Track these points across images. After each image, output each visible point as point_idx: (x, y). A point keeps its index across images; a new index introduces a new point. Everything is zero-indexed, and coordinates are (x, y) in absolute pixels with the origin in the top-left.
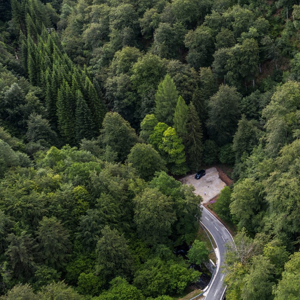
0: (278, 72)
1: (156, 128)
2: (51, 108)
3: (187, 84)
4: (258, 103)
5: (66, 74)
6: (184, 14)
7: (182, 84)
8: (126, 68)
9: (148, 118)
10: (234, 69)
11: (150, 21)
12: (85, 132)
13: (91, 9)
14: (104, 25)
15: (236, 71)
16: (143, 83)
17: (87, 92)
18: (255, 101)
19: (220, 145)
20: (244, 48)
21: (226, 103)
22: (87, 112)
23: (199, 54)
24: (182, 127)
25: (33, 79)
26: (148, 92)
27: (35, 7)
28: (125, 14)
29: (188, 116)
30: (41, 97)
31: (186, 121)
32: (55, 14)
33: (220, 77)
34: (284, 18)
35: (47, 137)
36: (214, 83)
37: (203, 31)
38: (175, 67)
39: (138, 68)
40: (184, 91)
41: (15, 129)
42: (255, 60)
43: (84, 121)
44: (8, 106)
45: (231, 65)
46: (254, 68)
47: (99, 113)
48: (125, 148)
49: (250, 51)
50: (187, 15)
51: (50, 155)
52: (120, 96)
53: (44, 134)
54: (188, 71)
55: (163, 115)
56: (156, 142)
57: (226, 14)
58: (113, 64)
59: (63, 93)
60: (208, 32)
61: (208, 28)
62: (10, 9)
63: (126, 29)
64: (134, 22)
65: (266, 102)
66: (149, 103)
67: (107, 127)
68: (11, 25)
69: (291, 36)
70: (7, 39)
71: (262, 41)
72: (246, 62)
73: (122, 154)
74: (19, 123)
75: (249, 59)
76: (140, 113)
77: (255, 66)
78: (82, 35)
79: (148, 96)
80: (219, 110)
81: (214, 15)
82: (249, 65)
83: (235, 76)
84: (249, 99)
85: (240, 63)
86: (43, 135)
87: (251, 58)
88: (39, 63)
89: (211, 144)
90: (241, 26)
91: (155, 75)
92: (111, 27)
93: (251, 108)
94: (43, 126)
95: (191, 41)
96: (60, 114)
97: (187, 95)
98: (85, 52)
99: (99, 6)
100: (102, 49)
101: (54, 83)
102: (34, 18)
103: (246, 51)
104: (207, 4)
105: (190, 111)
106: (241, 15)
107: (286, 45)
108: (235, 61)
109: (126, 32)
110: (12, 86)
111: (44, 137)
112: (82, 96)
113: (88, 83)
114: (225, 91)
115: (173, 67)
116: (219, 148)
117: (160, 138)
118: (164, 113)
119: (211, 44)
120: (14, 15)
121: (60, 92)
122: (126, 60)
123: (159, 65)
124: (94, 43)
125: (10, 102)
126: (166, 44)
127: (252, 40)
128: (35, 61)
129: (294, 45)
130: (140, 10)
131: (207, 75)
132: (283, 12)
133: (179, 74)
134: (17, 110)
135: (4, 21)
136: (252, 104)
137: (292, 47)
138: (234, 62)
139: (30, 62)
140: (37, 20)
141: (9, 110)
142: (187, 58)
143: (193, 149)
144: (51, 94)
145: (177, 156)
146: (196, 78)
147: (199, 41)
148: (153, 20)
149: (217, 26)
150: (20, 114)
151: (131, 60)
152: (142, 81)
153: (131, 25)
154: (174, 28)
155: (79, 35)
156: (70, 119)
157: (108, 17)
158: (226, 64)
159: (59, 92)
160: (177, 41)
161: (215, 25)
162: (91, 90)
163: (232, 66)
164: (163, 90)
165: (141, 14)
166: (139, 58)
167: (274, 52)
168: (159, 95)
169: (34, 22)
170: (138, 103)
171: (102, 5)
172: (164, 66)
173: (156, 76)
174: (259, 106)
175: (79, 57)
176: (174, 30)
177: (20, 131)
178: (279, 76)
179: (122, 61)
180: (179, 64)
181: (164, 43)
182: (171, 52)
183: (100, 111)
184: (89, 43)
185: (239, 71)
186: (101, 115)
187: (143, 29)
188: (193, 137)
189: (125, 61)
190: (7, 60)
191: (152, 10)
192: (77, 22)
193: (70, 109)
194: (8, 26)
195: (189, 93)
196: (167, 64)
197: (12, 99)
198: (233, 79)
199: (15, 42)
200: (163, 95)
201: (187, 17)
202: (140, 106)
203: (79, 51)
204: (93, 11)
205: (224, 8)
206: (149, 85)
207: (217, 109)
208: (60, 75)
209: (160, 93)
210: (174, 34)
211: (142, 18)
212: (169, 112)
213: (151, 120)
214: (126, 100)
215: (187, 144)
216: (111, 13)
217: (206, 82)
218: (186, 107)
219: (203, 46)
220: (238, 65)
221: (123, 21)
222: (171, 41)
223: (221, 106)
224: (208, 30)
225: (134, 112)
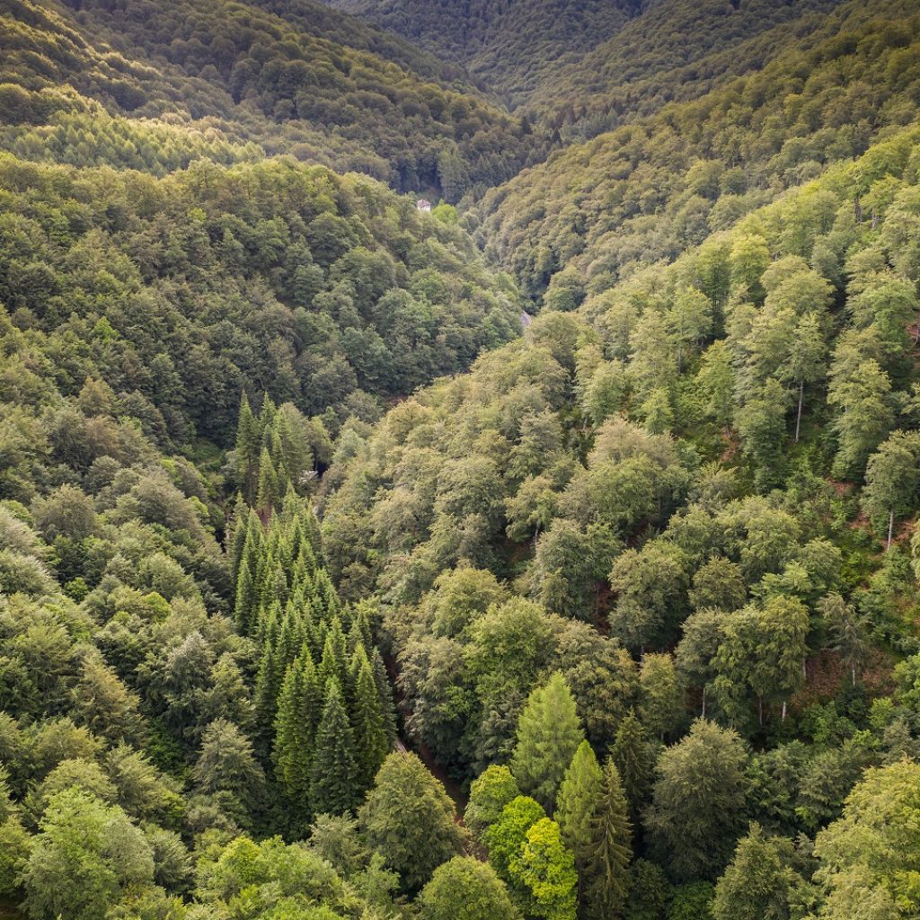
0: (854, 690)
1: (508, 809)
2: (266, 704)
3: (604, 692)
4: (795, 781)
5: (312, 627)
6: (616, 502)
7: (591, 692)
8: (456, 621)
9: (493, 777)
10: (735, 673)
11: (533, 505)
12: (332, 784)
13: (400, 454)
14: (424, 497)
15: (741, 676)
16: (494, 669)
17: (353, 680)
18: (788, 773)
19: (675, 879)
20: (769, 621)
21: (708, 774)
22: (346, 737)
23: (645, 613)
24: (579, 823)
25: (243, 614)
26: (503, 696)
27: (283, 435)
28: (474, 482)
29: (600, 798)
30: (250, 667)
31: (592, 808)
32: (327, 442)
33: (694, 683)
34: (880, 536)
35: (239, 784)
36: (677, 697)
37: (661, 555)
38: (580, 642)
39: (487, 630)
40: (594, 710)
41: (176, 745)
42: (797, 658)
43: (334, 759)
44: (170, 685)
45: (728, 660)
46: (790, 676)
47: (374, 738)
48: (421, 855)
49: (786, 631)
50: (623, 504)
51: (232, 861)
52: (433, 693)
53: (234, 777)
54: (611, 655)
55: (533, 774)
56: (504, 849)
57: (726, 518)
58: (428, 601)
59: (297, 680)
60: (674, 560)
61: (676, 547)
62: (236, 423)
63: (471, 518)
64: (494, 503)
65: (821, 783)
66: (499, 727)
67: (387, 793)
68: (232, 460)
69: (898, 592)
70: (217, 489)
71: (822, 605)
72: (769, 659)
73: (412, 870)
74: (187, 733)
75: (781, 653)
76: (474, 743)
77: (794, 673)
78: (372, 510)
79: (501, 706)
80: (686, 792)
81: (694, 516)
82: (778, 667)
83: (735, 690)
84: (772, 763)
85: (753, 657)
86: (231, 780)
87: (786, 652)
88: (261, 580)
89: (650, 874)
90: (763, 554)
91: (525, 655)
92: (438, 507)
93: (774, 792)
94: (234, 757)
95: (627, 579)
96: (280, 724)
97: (599, 723)
98: (372, 553)
99: (419, 452)
100: (410, 559)
101: (282, 645)
102: (277, 458)
103: (774, 631)
104: (676, 481)
105: (607, 786)
106: (767, 527)
107: (884, 614)
108: (741, 652)
109: (471, 525)
110: (189, 638)
111: (234, 784)
112: (339, 696)
113: (360, 661)
114: (706, 740)
115: (574, 642)
116: (672, 889)
117: (516, 841)
118: (536, 770)
119: (680, 590)
120: (239, 442)
121: (290, 675)
122: (460, 602)
123: (539, 630)
124: (394, 537)
125: (175, 676)
126: (563, 575)
127: (795, 602)
128: (254, 578)
129: (907, 619)
130: (511, 474)
131: (660, 675)
132: (876, 521)
133: (588, 663)
134: (187, 700)
135: (221, 447)
136: (779, 779)
137: (898, 622)
138: (737, 654)
139: (243, 572)
140: (281, 465)
141: (170, 698)
142: (613, 617)
143: (599, 885)
144: (271, 672)
145: (554, 903)
146: (631, 679)
147: (647, 580)
148: (539, 507)
149: (700, 546)
150: (192, 712)
151: (473, 605)
152: (490, 662)
153: (486, 509)
154: (588, 536)
155: (366, 512)
156: (302, 743)
157: (435, 480)
158: (715, 655)
159: (288, 673)
160: (591, 568)
161: (693, 542)
162: (363, 681)
163: (731, 665)
164: (541, 712)
165: (513, 486)
166: (493, 606)
167: (850, 638)
168: (530, 722)
169: (276, 467)
170: (473, 717)
171: (426, 450)
172: (551, 636)
173: (529, 657)
174: (798, 790)
175: (357, 566)
176: (586, 540)
177: (185, 752)
178: (859, 702)
179: (450, 602)
180: (591, 634)
181: (559, 571)
182: (573, 594)
183: (377, 734)
184: (384, 533)
185: (749, 679)
186: (378, 744)
187: (511, 523)
188: (605, 857)
189: (458, 604)
190: (199, 555)
191: (540, 479)
192: (365, 480)
193: (307, 721)
194: (224, 462)
195: (608, 717)
196: (559, 631)
197: (183, 670)
198: (731, 696)
199: (231, 498)
200: (538, 723)
201: (622, 511)
202: (476, 726)
203: (357, 549)
204: (405, 461)
205: (720, 497)
206: (507, 678)
207: (679, 786)
208: (300, 629)
209: (531, 716)
210: (586, 551)
211: (513, 495)
212: (548, 769)
213: (499, 785)
214: (444, 707)
215: (586, 871)
216: (444, 473)
217: (654, 693)
218: (597, 771)
219: (657, 595)
220: (748, 662)
221: (469, 497)
222: (577, 568)
223: (693, 780)
224: (675, 556)
225: (459, 737)
